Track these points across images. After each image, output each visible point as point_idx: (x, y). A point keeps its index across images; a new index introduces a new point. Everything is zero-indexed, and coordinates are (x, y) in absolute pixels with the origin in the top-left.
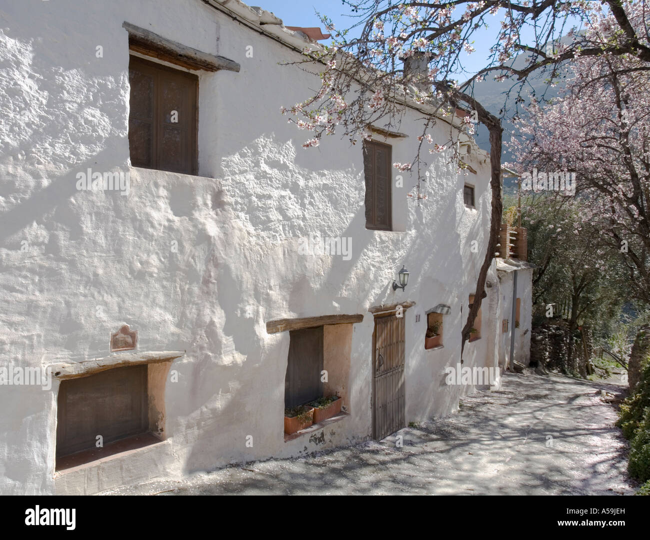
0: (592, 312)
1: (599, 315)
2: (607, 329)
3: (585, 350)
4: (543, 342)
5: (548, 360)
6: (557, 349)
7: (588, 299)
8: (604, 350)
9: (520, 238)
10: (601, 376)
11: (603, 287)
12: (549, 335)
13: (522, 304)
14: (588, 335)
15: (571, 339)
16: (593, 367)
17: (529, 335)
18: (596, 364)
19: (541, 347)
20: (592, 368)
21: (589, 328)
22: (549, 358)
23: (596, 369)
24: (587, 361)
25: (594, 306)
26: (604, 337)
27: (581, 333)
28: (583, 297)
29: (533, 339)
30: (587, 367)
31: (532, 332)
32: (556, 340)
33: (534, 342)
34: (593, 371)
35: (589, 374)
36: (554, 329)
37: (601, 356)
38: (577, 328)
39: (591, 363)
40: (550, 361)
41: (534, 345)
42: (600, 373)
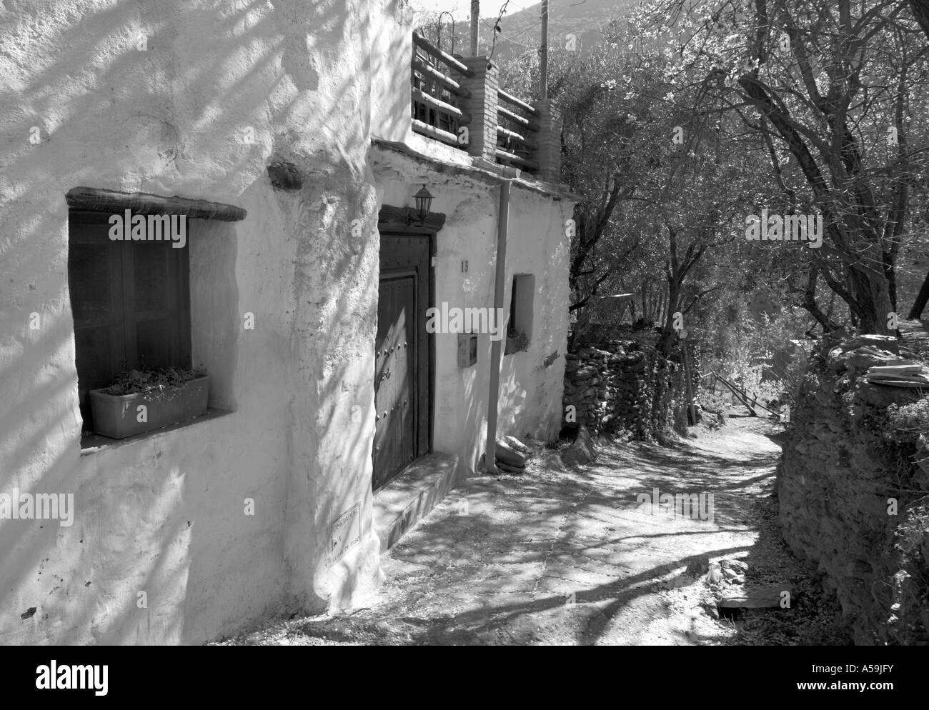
0: (701, 315)
1: (712, 318)
2: (722, 343)
3: (687, 382)
4: (595, 381)
5: (605, 419)
6: (630, 391)
7: (696, 289)
8: (717, 378)
9: (543, 125)
10: (711, 426)
11: (721, 266)
12: (610, 363)
13: (539, 290)
14: (693, 356)
15: (662, 366)
16: (700, 410)
17: (560, 365)
18: (704, 404)
19: (589, 392)
20: (697, 412)
21: (695, 342)
22: (608, 412)
23: (704, 414)
24: (689, 400)
25: (704, 303)
26: (718, 356)
27: (682, 352)
28: (689, 287)
29: (570, 375)
30: (689, 411)
31: (568, 358)
32: (627, 372)
33: (573, 382)
34: (699, 417)
35: (691, 423)
36: (626, 348)
37: (712, 389)
38: (677, 344)
39: (696, 404)
40: (610, 420)
41: (572, 389)
42: (709, 420)
